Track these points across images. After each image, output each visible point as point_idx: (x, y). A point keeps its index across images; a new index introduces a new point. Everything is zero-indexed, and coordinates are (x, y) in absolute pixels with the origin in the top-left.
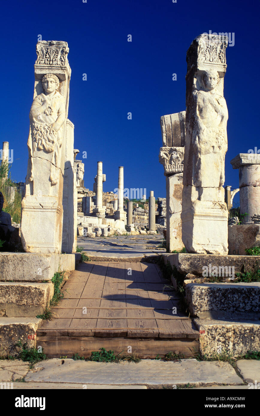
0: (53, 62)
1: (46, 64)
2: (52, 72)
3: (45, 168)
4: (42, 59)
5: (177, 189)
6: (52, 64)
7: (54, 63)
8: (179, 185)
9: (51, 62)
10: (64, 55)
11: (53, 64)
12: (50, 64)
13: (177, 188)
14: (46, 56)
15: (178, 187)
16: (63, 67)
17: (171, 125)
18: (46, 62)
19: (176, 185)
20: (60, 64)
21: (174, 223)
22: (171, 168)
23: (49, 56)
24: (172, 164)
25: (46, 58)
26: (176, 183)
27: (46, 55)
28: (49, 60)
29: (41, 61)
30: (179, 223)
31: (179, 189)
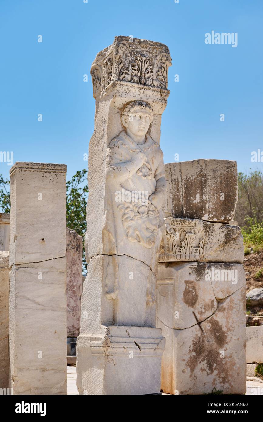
0: (146, 80)
1: (134, 82)
2: (144, 99)
3: (139, 275)
4: (127, 72)
5: (189, 288)
6: (145, 84)
7: (148, 82)
8: (191, 282)
9: (143, 80)
10: (165, 70)
11: (147, 84)
12: (141, 84)
13: (187, 287)
14: (135, 68)
15: (190, 285)
16: (163, 93)
17: (180, 180)
18: (135, 78)
19: (187, 282)
20: (159, 85)
21: (182, 345)
22: (179, 253)
23: (139, 67)
24: (182, 247)
25: (135, 70)
26: (187, 279)
27: (133, 66)
28: (139, 74)
29: (126, 76)
30: (190, 346)
31: (190, 289)
